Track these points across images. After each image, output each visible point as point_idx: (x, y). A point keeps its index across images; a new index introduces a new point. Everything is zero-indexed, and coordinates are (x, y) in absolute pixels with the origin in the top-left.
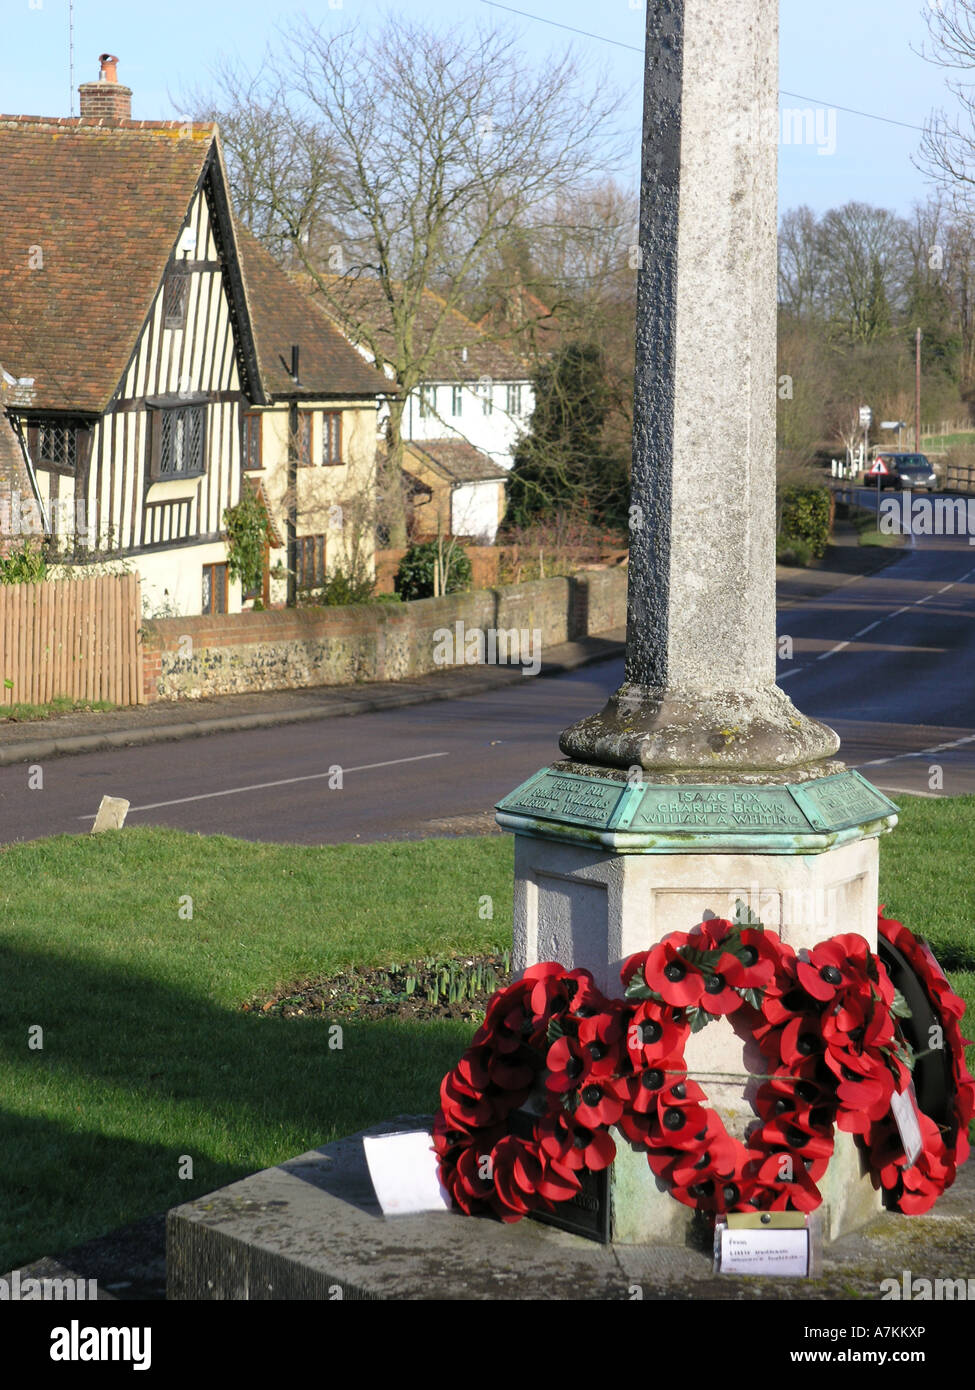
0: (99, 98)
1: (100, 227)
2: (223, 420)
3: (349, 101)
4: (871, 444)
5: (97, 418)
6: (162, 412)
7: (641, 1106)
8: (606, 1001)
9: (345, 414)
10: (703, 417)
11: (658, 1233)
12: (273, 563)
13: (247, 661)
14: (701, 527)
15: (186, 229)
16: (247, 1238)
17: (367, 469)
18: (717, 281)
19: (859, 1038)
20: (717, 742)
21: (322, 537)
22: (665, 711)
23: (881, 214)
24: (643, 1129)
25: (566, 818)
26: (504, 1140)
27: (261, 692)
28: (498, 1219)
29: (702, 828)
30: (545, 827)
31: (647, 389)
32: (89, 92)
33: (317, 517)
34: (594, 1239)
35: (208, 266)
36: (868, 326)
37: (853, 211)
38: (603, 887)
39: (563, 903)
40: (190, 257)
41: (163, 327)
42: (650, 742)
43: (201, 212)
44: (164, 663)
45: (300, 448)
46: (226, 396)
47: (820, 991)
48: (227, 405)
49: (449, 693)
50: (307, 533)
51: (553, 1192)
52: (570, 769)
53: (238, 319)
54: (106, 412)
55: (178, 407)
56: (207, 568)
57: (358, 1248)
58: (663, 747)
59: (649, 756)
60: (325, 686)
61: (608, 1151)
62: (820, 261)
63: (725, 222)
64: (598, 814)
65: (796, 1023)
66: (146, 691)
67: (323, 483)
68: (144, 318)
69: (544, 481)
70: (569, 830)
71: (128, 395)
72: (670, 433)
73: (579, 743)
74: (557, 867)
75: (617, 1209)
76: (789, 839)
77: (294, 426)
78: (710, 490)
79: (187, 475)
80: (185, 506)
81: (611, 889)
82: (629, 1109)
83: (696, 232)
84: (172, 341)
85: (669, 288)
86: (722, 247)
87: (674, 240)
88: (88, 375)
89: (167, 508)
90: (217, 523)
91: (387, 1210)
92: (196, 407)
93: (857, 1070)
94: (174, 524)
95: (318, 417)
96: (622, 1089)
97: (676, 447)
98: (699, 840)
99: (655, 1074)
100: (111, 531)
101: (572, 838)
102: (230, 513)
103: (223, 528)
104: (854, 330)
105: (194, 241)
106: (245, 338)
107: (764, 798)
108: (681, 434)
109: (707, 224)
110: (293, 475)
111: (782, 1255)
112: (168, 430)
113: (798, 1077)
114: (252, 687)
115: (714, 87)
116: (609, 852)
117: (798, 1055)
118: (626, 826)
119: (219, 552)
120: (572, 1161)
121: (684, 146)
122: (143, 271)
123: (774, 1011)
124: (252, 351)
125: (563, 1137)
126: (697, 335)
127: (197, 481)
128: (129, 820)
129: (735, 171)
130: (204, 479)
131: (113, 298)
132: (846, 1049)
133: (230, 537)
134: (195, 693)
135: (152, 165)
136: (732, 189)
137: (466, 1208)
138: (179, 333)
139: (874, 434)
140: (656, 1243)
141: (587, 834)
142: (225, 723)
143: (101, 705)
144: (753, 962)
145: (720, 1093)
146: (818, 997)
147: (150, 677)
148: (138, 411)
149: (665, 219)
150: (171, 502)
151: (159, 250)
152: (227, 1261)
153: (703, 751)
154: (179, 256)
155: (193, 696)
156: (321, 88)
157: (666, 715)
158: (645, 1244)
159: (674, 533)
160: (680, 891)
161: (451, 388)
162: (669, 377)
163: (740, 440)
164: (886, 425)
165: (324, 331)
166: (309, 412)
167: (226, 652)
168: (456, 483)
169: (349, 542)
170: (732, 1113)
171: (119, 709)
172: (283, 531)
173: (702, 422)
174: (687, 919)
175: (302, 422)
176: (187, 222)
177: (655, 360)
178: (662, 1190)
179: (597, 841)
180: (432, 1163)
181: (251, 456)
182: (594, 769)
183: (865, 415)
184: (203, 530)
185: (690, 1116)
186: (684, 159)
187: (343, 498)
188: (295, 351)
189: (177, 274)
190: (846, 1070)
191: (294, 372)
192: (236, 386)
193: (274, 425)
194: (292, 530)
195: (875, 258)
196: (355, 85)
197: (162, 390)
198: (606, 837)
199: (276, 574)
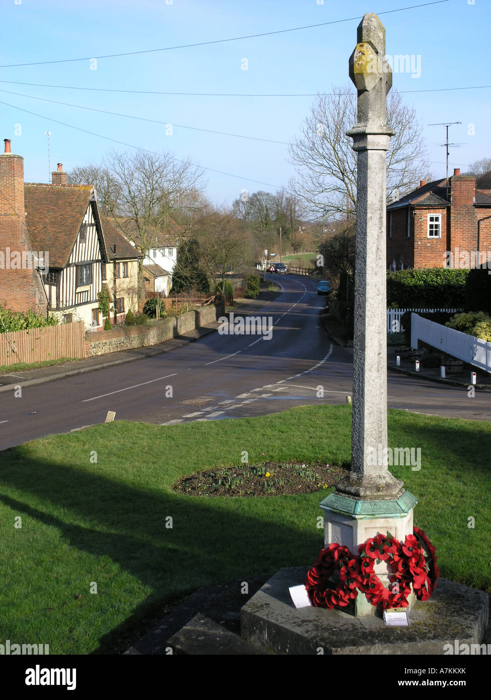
0: (57, 176)
1: (61, 215)
2: (96, 267)
3: (126, 173)
4: (268, 260)
5: (62, 269)
6: (79, 267)
7: (365, 583)
8: (354, 556)
9: (129, 263)
10: (372, 408)
11: (368, 613)
12: (111, 307)
13: (113, 343)
14: (372, 435)
15: (86, 215)
16: (265, 618)
17: (135, 278)
18: (375, 374)
19: (417, 564)
20: (378, 489)
21: (123, 298)
22: (364, 481)
23: (268, 194)
24: (365, 588)
25: (341, 509)
26: (327, 589)
27: (117, 352)
28: (325, 608)
29: (377, 513)
30: (335, 511)
31: (356, 400)
32: (54, 174)
33: (121, 293)
34: (352, 615)
35: (92, 225)
36: (265, 226)
37: (260, 193)
38: (352, 527)
39: (338, 529)
40: (87, 222)
41: (80, 243)
42: (362, 490)
43: (90, 210)
44: (91, 346)
45: (117, 274)
46: (97, 261)
47: (408, 554)
48: (98, 263)
49: (166, 350)
50: (119, 297)
51: (342, 604)
52: (339, 494)
53: (100, 239)
54: (65, 268)
55: (84, 265)
56: (93, 310)
57: (295, 620)
58: (365, 492)
59: (362, 494)
60: (134, 349)
61: (356, 594)
62: (251, 207)
63: (376, 360)
64: (350, 509)
65: (402, 561)
66: (86, 354)
67: (123, 283)
68: (75, 241)
69: (184, 280)
70: (343, 512)
71: (71, 262)
72: (363, 412)
73: (341, 488)
74: (338, 520)
75: (358, 608)
76: (398, 514)
77: (115, 267)
78: (374, 425)
79: (87, 284)
80: (87, 293)
81: (354, 528)
82: (362, 584)
83: (369, 363)
84: (82, 246)
85: (363, 376)
86: (375, 366)
87: (364, 365)
88: (59, 257)
89: (82, 294)
90: (96, 297)
91: (297, 607)
92: (89, 265)
93: (418, 573)
94: (84, 298)
95: (121, 264)
96: (360, 579)
97: (365, 415)
98: (377, 516)
99: (368, 575)
100: (66, 301)
101: (343, 514)
102: (99, 294)
103: (97, 298)
104: (261, 226)
105: (88, 218)
106: (103, 245)
107: (390, 504)
108: (366, 412)
109: (372, 361)
110: (115, 281)
111: (400, 619)
112: (82, 271)
113: (402, 574)
114: (115, 351)
115: (373, 328)
116: (355, 519)
117: (402, 568)
118: (359, 513)
119: (96, 305)
120: (347, 597)
121: (366, 342)
122: (74, 227)
123: (397, 558)
124: (105, 248)
125: (344, 590)
126: (370, 388)
127: (90, 286)
128: (116, 418)
129: (379, 348)
130: (92, 285)
131: (65, 235)
132: (414, 567)
133: (99, 301)
134: (100, 354)
135: (76, 197)
136: (377, 352)
137: (316, 605)
138: (84, 244)
139: (268, 257)
140: (367, 616)
141: (348, 514)
142: (110, 364)
143: (75, 359)
144: (391, 546)
145: (382, 577)
146: (408, 555)
147: (88, 350)
148: (73, 267)
149: (361, 359)
150: (83, 292)
151: (78, 221)
152: (260, 623)
153: (375, 492)
154: (84, 222)
155: (99, 354)
156: (118, 170)
157: (365, 482)
158: (365, 616)
159: (365, 436)
160: (371, 528)
161: (153, 250)
162: (363, 398)
163: (381, 413)
164: (272, 255)
165: (122, 239)
166: (119, 263)
167: (107, 341)
168: (156, 277)
169: (130, 299)
170: (384, 582)
171: (80, 360)
172: (113, 297)
173: (372, 409)
174: (373, 535)
175: (117, 266)
176: (86, 213)
177: (359, 392)
178: (368, 602)
179: (351, 516)
180: (306, 593)
181: (104, 277)
182: (346, 495)
183: (266, 252)
184: (92, 299)
185: (377, 585)
186: (366, 345)
187: (129, 287)
188: (115, 246)
189: (84, 227)
190: (415, 573)
191: (114, 253)
192: (100, 258)
193: (109, 267)
194: (115, 297)
195: (266, 207)
196: (128, 168)
197: (80, 260)
198: (353, 516)
199: (111, 310)
